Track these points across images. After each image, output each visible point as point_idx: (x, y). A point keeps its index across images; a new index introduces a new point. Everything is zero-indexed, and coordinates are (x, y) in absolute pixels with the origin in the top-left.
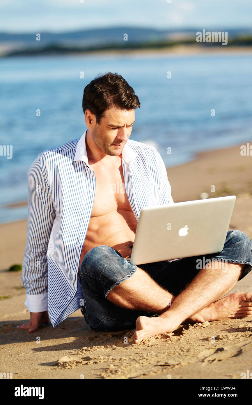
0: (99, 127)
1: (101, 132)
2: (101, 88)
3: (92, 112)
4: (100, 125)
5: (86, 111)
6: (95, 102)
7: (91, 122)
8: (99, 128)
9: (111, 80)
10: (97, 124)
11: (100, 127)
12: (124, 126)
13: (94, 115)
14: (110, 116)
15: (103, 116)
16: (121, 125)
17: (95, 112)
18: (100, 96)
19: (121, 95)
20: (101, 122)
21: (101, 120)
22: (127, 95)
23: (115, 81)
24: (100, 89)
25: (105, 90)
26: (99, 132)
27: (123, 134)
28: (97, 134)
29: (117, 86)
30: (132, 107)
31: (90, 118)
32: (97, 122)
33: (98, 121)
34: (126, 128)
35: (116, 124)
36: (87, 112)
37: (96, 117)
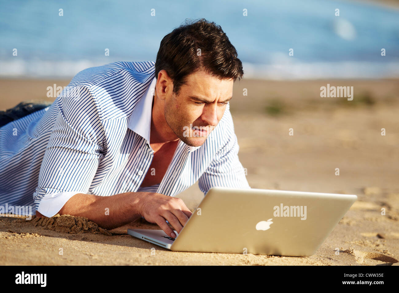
0: (176, 98)
1: (178, 107)
2: (188, 40)
3: (169, 75)
4: (178, 96)
5: (160, 72)
6: (176, 59)
7: (166, 90)
8: (176, 100)
9: (204, 30)
10: (174, 94)
11: (178, 98)
12: (214, 102)
13: (172, 79)
14: (195, 83)
15: (185, 83)
16: (210, 99)
17: (172, 75)
18: (185, 51)
19: (216, 53)
20: (180, 91)
21: (180, 89)
22: (225, 55)
23: (210, 33)
24: (186, 41)
25: (192, 44)
26: (174, 107)
27: (212, 114)
28: (171, 109)
29: (213, 40)
30: (229, 75)
31: (164, 84)
32: (174, 91)
33: (176, 90)
34: (218, 105)
35: (202, 96)
36: (161, 74)
37: (173, 83)
